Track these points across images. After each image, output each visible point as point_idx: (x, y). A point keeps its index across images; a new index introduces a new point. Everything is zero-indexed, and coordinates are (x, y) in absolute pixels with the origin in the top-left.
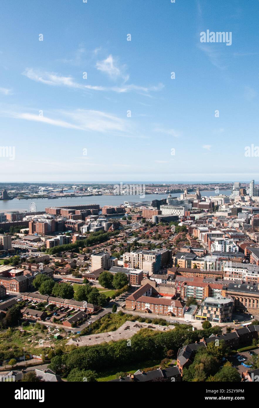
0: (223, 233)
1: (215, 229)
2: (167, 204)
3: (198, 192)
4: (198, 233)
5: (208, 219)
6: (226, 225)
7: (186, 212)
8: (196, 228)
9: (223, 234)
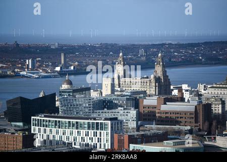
2: (56, 110)
3: (159, 70)
7: (116, 136)
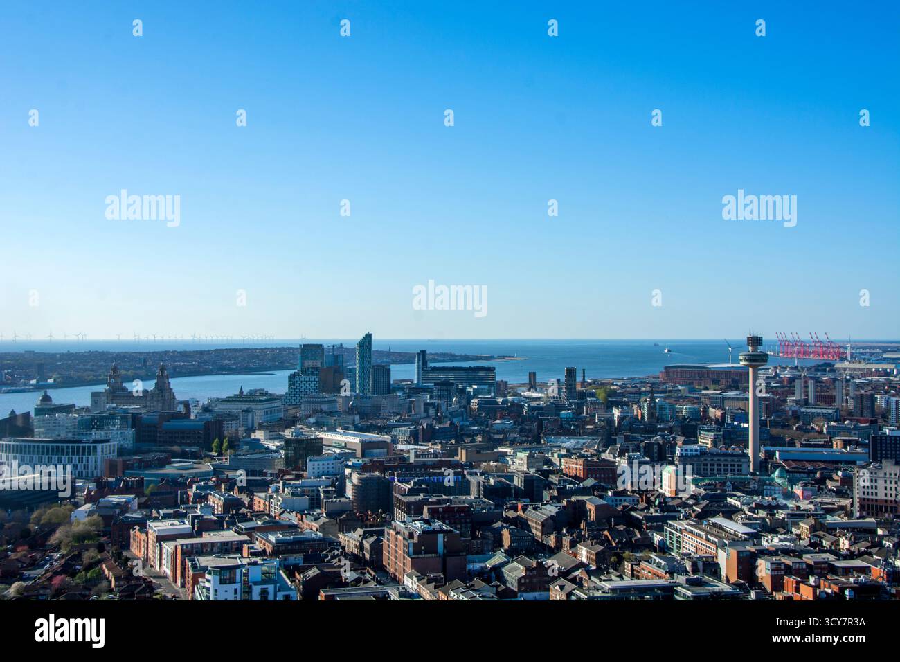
0: (245, 538)
1: (218, 526)
4: (150, 546)
5: (194, 487)
6: (262, 506)
8: (143, 527)
9: (245, 542)
